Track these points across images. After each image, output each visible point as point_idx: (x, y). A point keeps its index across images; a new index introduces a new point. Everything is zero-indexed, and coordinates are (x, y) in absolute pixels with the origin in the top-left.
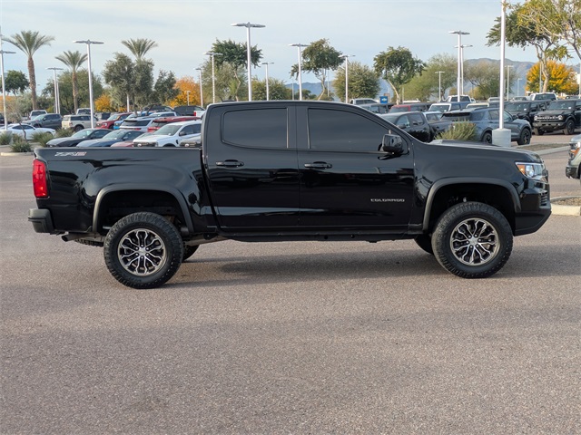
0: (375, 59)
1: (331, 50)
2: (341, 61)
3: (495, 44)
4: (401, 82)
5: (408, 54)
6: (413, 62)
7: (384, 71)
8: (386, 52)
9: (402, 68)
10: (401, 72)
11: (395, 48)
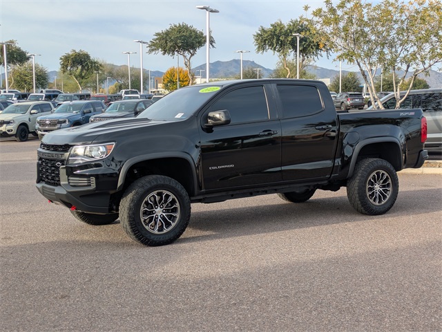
0: (61, 59)
1: (19, 49)
2: (28, 59)
3: (154, 52)
4: (83, 78)
5: (87, 56)
6: (92, 63)
7: (69, 68)
8: (71, 53)
9: (83, 67)
10: (82, 70)
11: (77, 51)
